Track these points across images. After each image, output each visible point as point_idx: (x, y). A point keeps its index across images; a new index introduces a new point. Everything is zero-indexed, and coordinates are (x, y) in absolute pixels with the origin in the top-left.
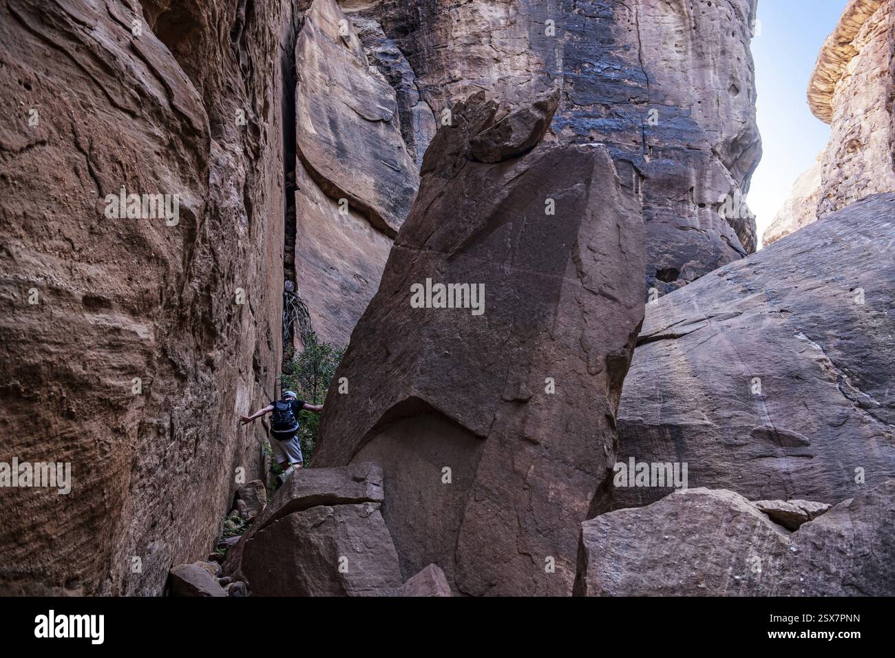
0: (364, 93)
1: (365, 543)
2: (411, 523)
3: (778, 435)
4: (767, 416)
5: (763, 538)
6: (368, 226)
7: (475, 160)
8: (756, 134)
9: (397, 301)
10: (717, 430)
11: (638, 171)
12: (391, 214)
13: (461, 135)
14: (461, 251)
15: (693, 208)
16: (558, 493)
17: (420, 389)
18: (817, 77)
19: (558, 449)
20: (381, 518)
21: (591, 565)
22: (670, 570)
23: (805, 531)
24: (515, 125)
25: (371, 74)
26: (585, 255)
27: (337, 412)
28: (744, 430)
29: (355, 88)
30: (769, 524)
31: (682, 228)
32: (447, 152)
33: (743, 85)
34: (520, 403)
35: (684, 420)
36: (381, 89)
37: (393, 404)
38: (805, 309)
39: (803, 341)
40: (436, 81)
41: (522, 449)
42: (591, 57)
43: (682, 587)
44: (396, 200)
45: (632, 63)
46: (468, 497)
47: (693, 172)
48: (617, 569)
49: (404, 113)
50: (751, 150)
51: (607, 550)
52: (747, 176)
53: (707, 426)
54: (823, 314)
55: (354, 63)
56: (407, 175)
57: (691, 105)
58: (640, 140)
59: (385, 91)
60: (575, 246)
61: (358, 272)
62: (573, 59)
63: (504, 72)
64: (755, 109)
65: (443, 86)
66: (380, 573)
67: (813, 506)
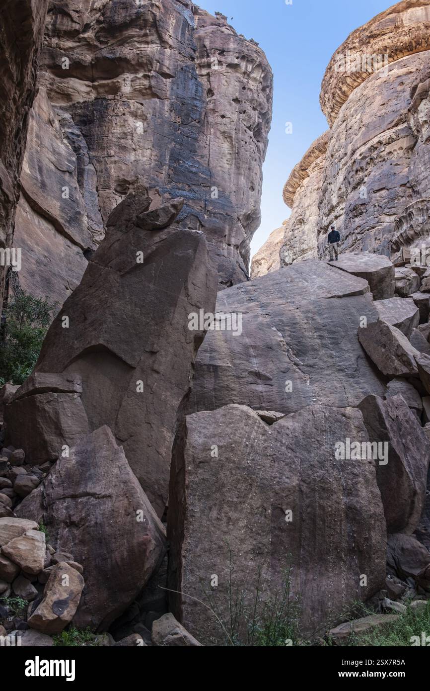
0: (59, 154)
1: (73, 413)
2: (95, 404)
3: (259, 374)
4: (256, 365)
5: (259, 427)
6: (54, 229)
7: (138, 226)
8: (259, 213)
9: (91, 291)
10: (233, 369)
11: (200, 222)
12: (67, 225)
13: (131, 211)
14: (128, 273)
15: (225, 246)
16: (166, 397)
17: (104, 340)
18: (288, 184)
19: (169, 376)
20: (80, 401)
21: (189, 434)
22: (221, 439)
23: (275, 425)
24: (162, 214)
25: (64, 144)
26: (190, 286)
27: (54, 344)
28: (245, 370)
29: (54, 151)
30: (262, 422)
31: (218, 255)
32: (123, 218)
33: (257, 187)
34: (153, 353)
35: (219, 363)
36: (69, 153)
37: (89, 346)
38: (277, 315)
39: (275, 331)
40: (99, 154)
41: (152, 375)
42: (184, 158)
43: (225, 446)
44: (71, 217)
45: (205, 165)
46: (125, 395)
47: (227, 227)
48: (199, 437)
49: (80, 169)
50: (255, 221)
51: (196, 429)
52: (252, 233)
53: (229, 367)
54: (284, 319)
55: (55, 136)
56: (78, 204)
57: (230, 193)
58: (203, 206)
59: (70, 155)
60: (186, 281)
61: (46, 254)
62: (175, 157)
63: (137, 157)
64: (260, 200)
65: (103, 158)
66: (79, 427)
67: (279, 415)
